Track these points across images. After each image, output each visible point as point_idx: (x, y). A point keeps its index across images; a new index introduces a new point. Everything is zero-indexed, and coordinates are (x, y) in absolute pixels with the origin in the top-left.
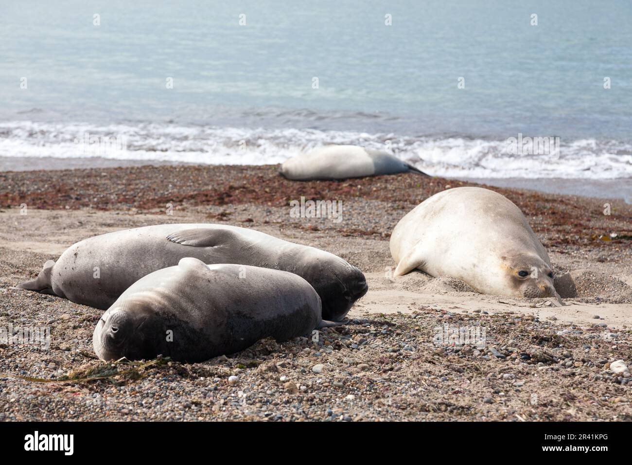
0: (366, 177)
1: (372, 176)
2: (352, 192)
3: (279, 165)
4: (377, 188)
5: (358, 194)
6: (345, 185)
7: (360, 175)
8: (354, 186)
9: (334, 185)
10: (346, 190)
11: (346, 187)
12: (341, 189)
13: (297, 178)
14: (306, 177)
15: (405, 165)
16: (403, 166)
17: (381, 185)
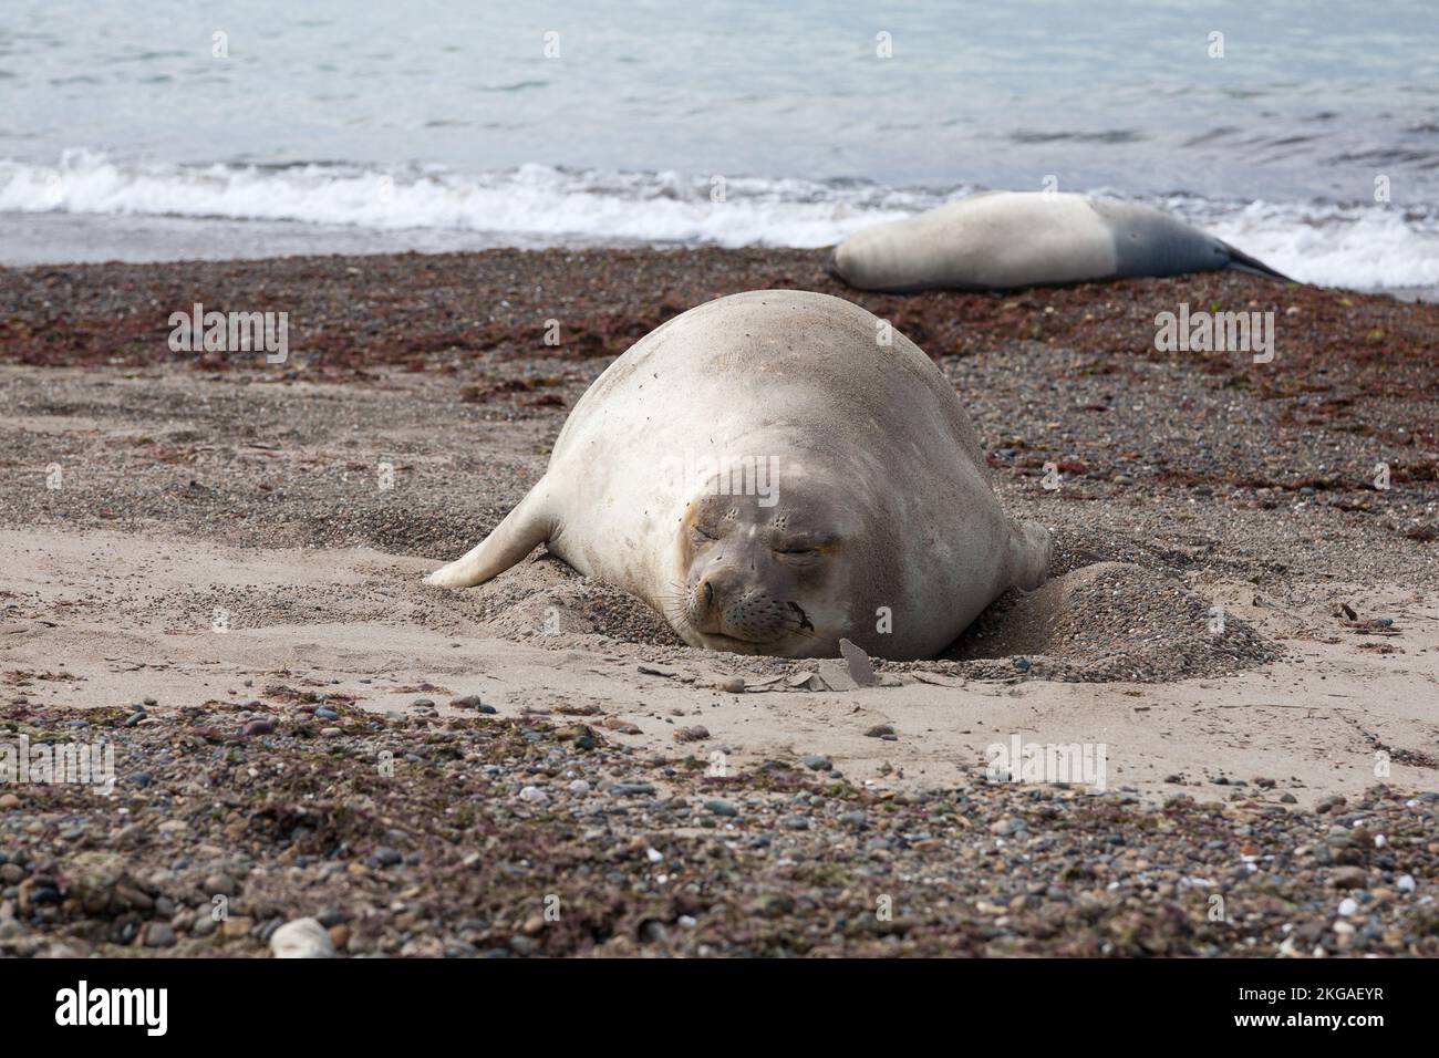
0: (1083, 283)
1: (1108, 280)
2: (1022, 325)
3: (830, 249)
4: (1097, 314)
5: (1036, 330)
6: (1010, 304)
7: (1069, 277)
8: (1035, 309)
9: (982, 304)
10: (1008, 318)
11: (1010, 311)
12: (996, 317)
13: (881, 285)
14: (905, 283)
15: (1217, 250)
16: (1212, 254)
17: (1113, 307)
